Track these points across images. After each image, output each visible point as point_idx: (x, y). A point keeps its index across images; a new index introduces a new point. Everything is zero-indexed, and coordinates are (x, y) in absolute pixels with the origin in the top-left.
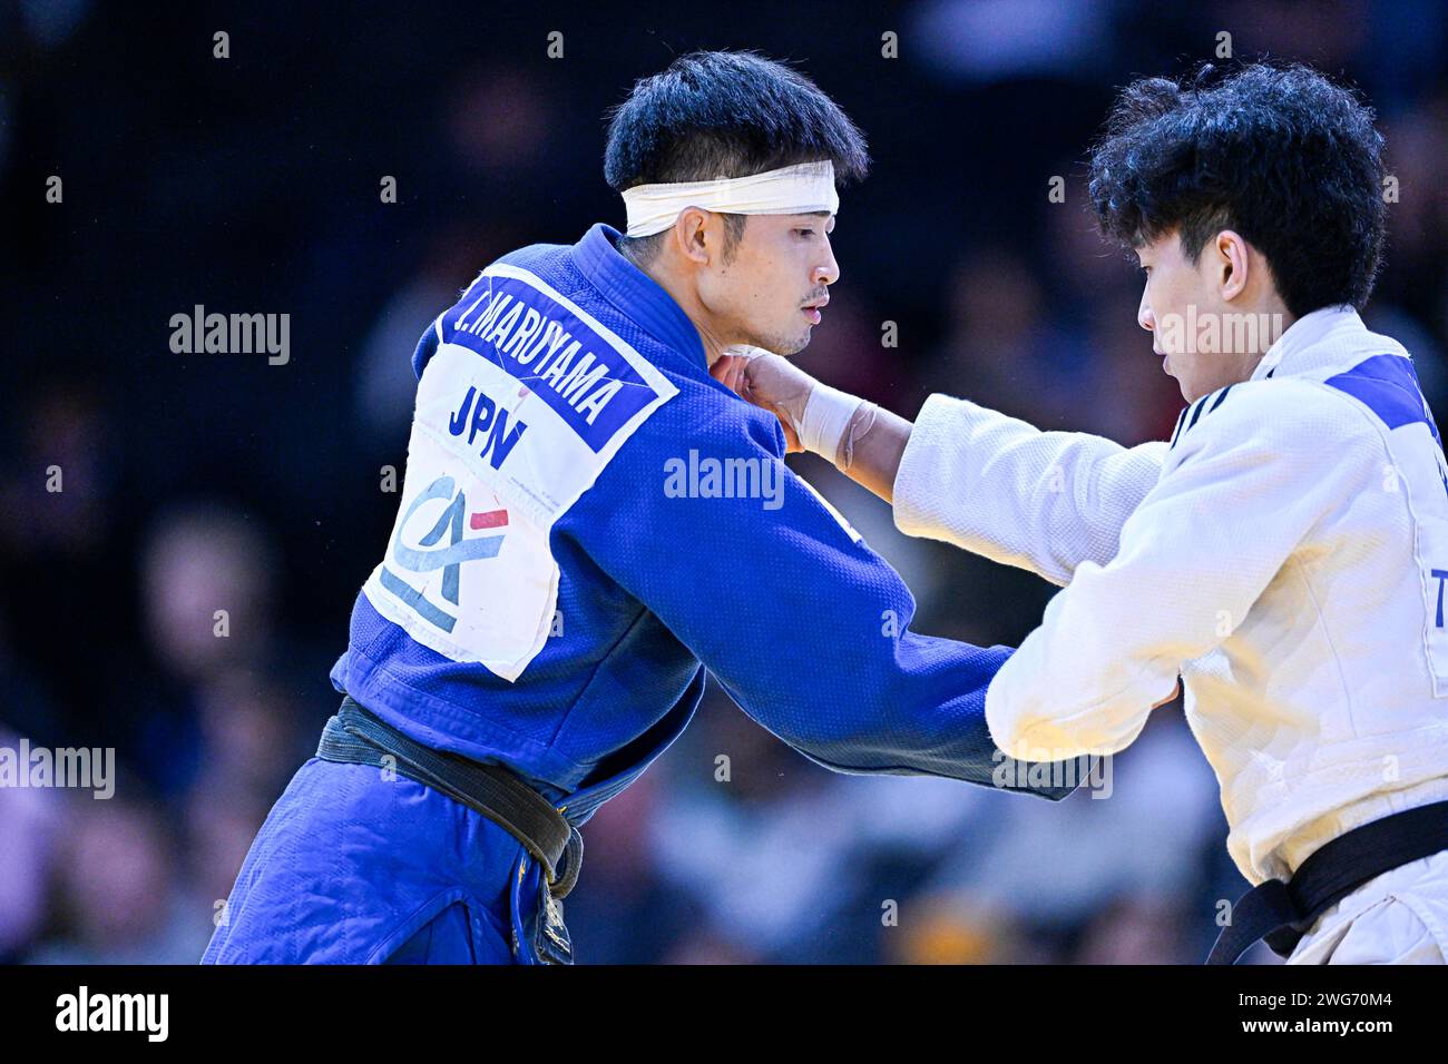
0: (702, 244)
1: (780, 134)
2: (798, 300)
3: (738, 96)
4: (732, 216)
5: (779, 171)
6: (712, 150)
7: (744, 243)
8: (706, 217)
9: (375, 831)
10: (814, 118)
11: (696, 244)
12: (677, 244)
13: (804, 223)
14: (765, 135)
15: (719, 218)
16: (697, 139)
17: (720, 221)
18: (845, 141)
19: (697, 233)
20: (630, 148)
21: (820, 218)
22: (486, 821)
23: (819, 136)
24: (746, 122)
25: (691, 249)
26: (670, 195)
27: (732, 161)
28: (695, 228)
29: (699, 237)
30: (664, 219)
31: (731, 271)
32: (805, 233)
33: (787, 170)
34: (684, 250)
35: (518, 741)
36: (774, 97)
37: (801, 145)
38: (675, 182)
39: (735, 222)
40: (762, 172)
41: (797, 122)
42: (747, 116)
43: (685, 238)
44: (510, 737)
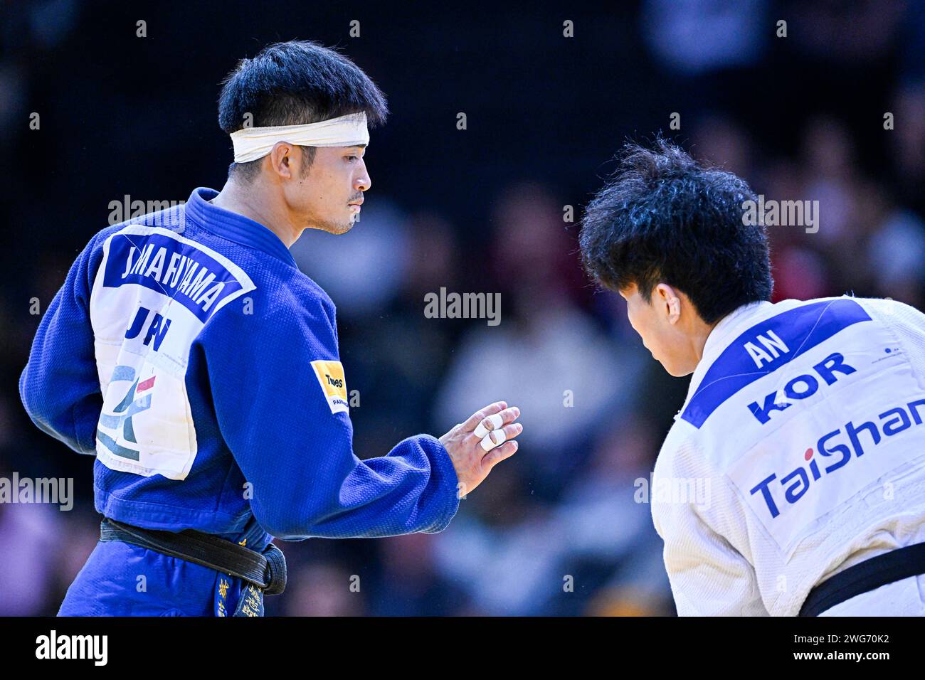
0: (287, 165)
1: (337, 96)
2: (346, 201)
3: (310, 72)
4: (307, 147)
5: (337, 119)
6: (294, 105)
7: (314, 165)
8: (290, 148)
9: (116, 582)
10: (357, 85)
11: (283, 165)
12: (271, 165)
13: (349, 152)
14: (328, 96)
15: (298, 149)
16: (285, 99)
17: (299, 151)
18: (376, 99)
19: (284, 158)
20: (240, 104)
21: (361, 149)
22: (187, 563)
23: (361, 97)
24: (316, 87)
25: (280, 168)
26: (266, 134)
27: (308, 112)
28: (283, 155)
29: (286, 160)
30: (262, 150)
31: (306, 182)
32: (351, 158)
33: (342, 118)
34: (276, 169)
35: (196, 514)
36: (332, 72)
37: (349, 102)
38: (270, 126)
39: (309, 152)
40: (327, 119)
41: (347, 87)
42: (316, 84)
43: (277, 161)
44: (190, 514)
